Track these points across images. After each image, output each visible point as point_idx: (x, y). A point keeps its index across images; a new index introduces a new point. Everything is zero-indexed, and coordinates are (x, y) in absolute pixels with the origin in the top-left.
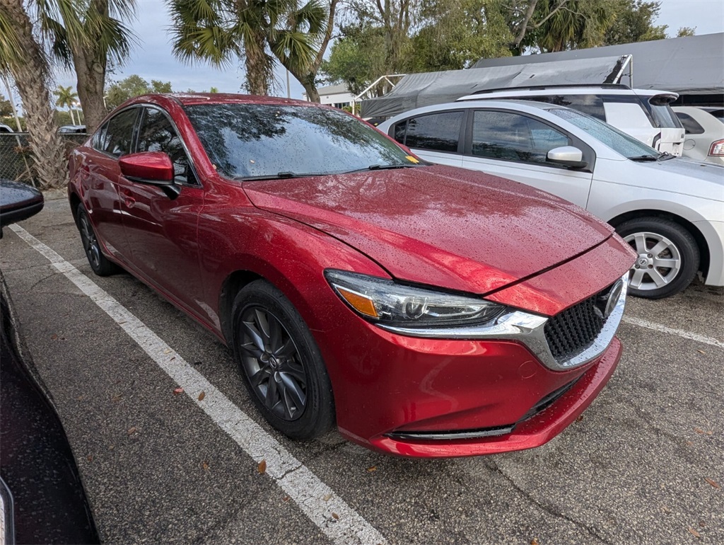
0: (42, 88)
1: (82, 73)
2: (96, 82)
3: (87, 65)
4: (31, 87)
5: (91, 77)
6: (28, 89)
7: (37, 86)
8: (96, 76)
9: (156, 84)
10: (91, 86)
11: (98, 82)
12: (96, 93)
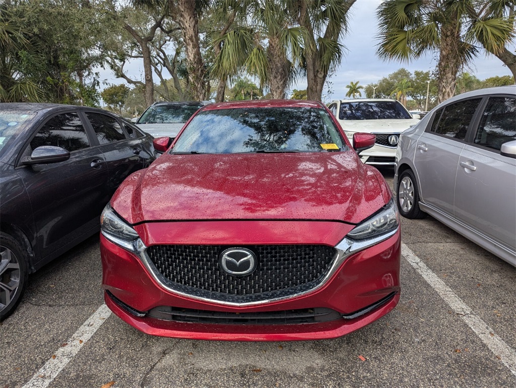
0: (282, 91)
1: (310, 79)
2: (317, 84)
3: (314, 73)
4: (276, 92)
5: (315, 81)
6: (274, 93)
7: (279, 91)
8: (318, 80)
9: (417, 74)
10: (314, 87)
11: (319, 84)
12: (316, 91)
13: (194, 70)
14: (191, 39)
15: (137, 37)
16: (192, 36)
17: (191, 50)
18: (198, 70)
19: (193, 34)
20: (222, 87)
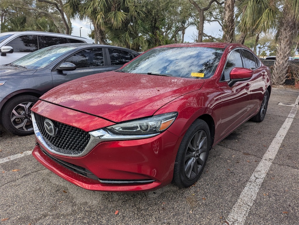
4: (284, 40)
7: (286, 40)
13: (227, 27)
14: (229, 7)
15: (198, 9)
16: (229, 5)
17: (227, 14)
18: (230, 27)
19: (231, 3)
20: (242, 37)
